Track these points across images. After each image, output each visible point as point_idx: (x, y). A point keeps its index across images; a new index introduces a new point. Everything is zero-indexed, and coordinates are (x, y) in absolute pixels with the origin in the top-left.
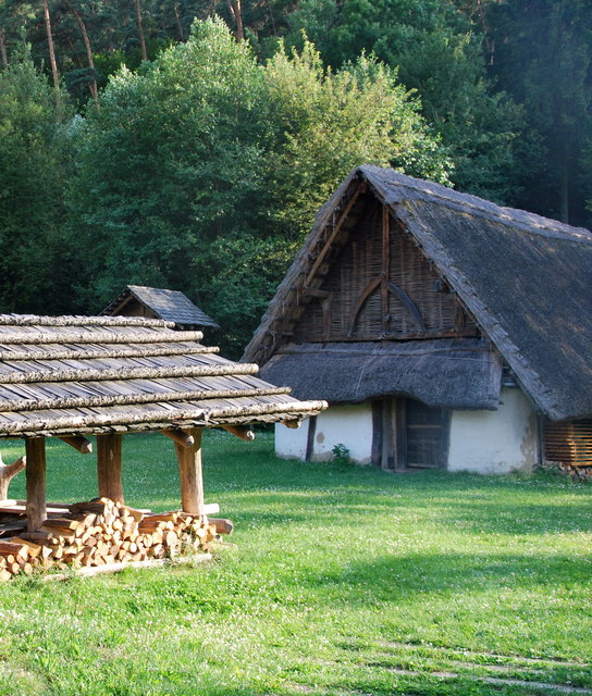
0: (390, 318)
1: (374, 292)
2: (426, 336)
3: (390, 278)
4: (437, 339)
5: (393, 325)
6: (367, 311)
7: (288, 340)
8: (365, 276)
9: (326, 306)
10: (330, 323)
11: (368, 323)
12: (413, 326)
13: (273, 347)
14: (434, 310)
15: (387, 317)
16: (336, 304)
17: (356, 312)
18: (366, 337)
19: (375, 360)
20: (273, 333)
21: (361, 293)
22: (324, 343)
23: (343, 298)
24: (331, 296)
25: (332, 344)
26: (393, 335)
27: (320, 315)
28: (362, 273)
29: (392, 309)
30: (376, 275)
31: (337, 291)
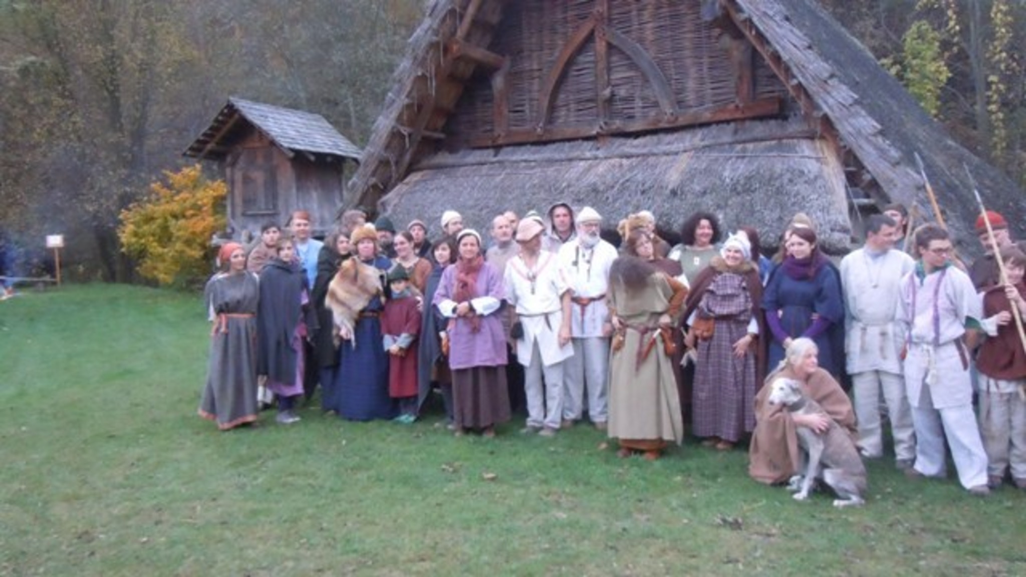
0: (613, 95)
1: (582, 48)
2: (681, 121)
3: (610, 20)
4: (702, 125)
5: (619, 106)
6: (571, 85)
7: (436, 146)
8: (565, 20)
9: (498, 82)
10: (506, 112)
11: (573, 106)
12: (656, 105)
13: (407, 158)
14: (693, 72)
15: (607, 92)
16: (514, 77)
17: (550, 87)
18: (569, 132)
19: (588, 169)
20: (405, 131)
21: (561, 54)
22: (497, 148)
23: (526, 65)
24: (507, 63)
25: (509, 149)
26: (617, 124)
27: (489, 99)
28: (560, 16)
29: (616, 76)
30: (584, 17)
31: (517, 54)
